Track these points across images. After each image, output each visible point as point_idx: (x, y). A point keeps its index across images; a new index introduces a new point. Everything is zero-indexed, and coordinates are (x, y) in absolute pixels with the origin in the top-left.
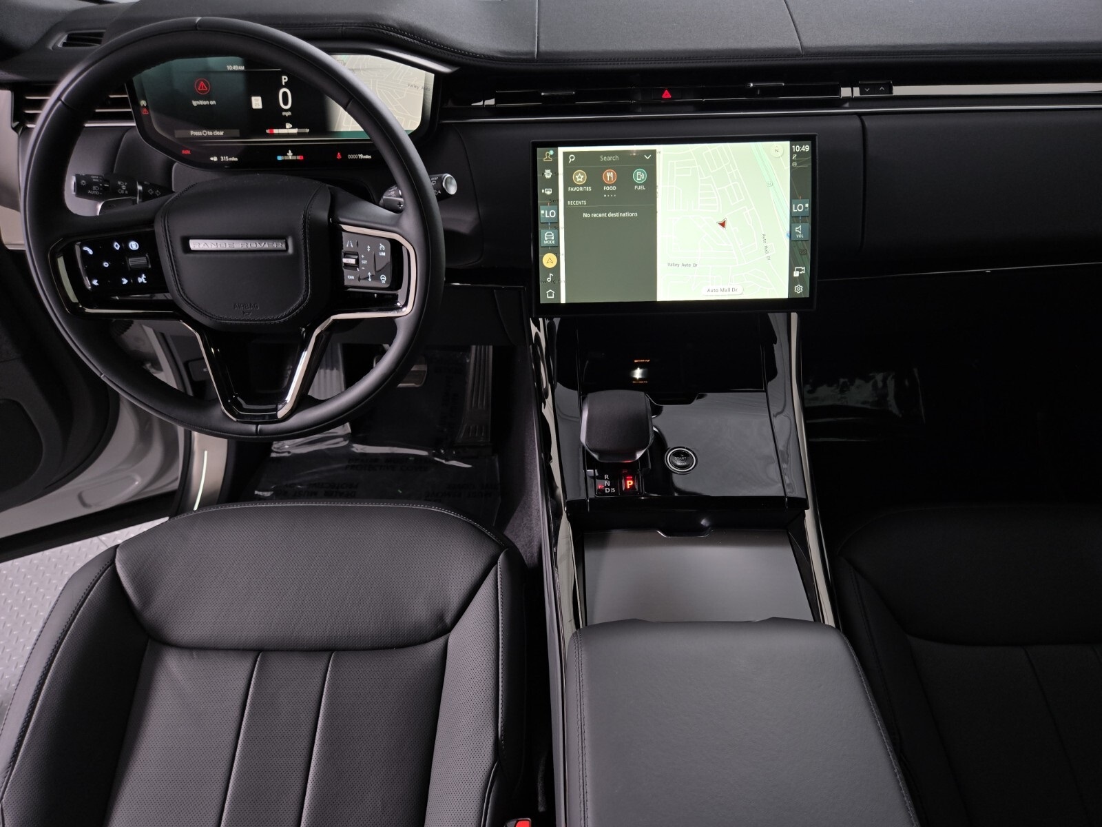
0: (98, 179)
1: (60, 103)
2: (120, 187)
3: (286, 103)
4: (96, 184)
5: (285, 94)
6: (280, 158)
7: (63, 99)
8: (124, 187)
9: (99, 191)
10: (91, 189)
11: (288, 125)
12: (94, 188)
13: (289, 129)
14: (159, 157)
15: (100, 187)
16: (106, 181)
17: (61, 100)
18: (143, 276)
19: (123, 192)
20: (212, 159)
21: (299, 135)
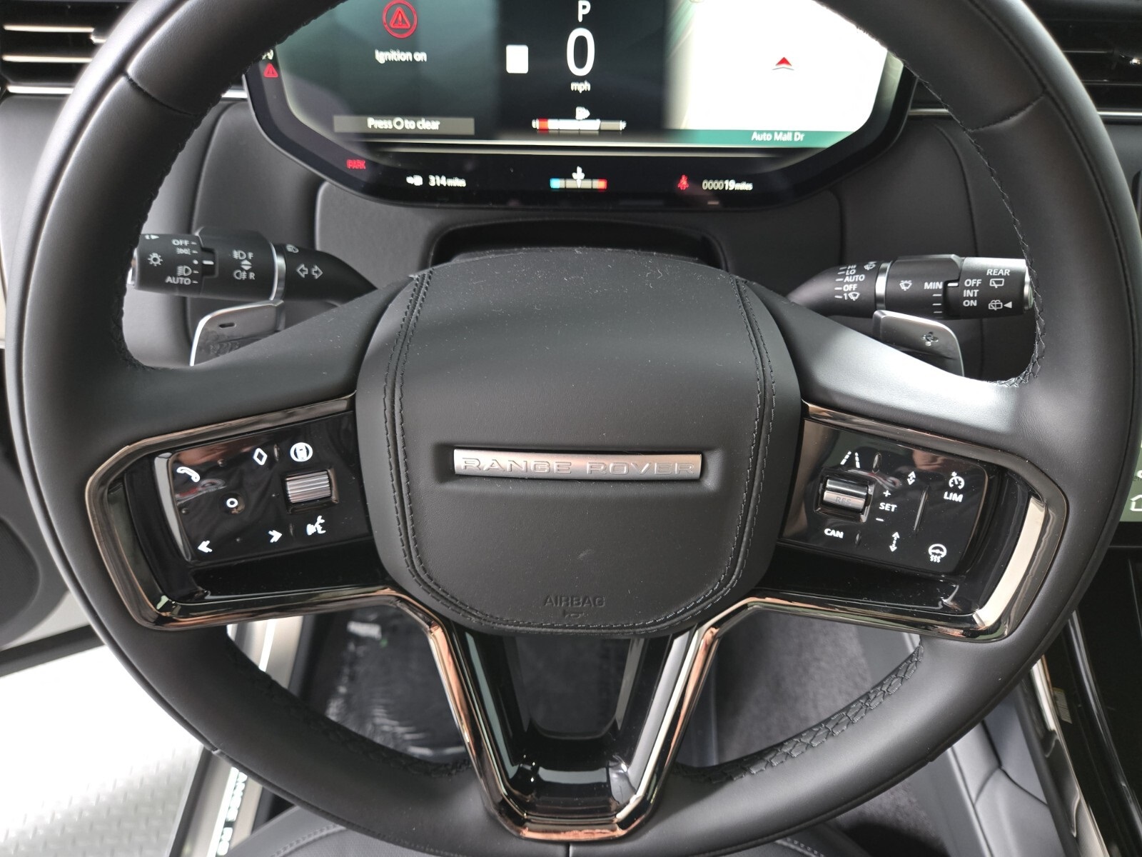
0: (189, 246)
1: (121, 82)
2: (237, 264)
3: (581, 61)
4: (185, 260)
5: (581, 42)
6: (556, 184)
7: (131, 69)
8: (246, 265)
9: (192, 277)
10: (174, 274)
11: (582, 112)
12: (181, 270)
13: (582, 120)
14: (291, 169)
15: (193, 267)
16: (208, 252)
17: (126, 74)
18: (320, 520)
19: (243, 276)
20: (410, 180)
21: (603, 134)
